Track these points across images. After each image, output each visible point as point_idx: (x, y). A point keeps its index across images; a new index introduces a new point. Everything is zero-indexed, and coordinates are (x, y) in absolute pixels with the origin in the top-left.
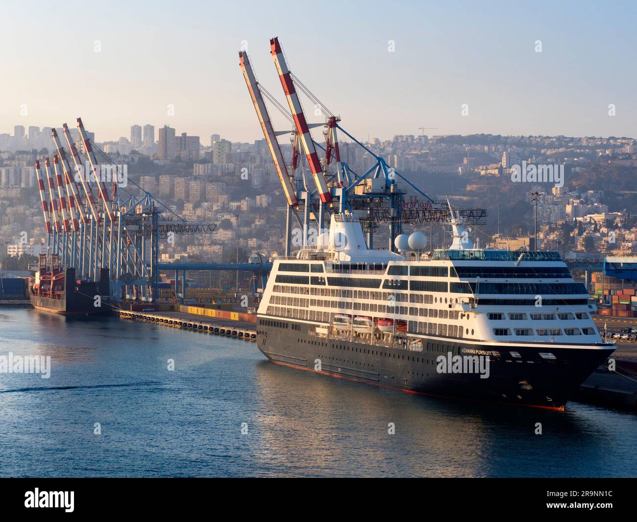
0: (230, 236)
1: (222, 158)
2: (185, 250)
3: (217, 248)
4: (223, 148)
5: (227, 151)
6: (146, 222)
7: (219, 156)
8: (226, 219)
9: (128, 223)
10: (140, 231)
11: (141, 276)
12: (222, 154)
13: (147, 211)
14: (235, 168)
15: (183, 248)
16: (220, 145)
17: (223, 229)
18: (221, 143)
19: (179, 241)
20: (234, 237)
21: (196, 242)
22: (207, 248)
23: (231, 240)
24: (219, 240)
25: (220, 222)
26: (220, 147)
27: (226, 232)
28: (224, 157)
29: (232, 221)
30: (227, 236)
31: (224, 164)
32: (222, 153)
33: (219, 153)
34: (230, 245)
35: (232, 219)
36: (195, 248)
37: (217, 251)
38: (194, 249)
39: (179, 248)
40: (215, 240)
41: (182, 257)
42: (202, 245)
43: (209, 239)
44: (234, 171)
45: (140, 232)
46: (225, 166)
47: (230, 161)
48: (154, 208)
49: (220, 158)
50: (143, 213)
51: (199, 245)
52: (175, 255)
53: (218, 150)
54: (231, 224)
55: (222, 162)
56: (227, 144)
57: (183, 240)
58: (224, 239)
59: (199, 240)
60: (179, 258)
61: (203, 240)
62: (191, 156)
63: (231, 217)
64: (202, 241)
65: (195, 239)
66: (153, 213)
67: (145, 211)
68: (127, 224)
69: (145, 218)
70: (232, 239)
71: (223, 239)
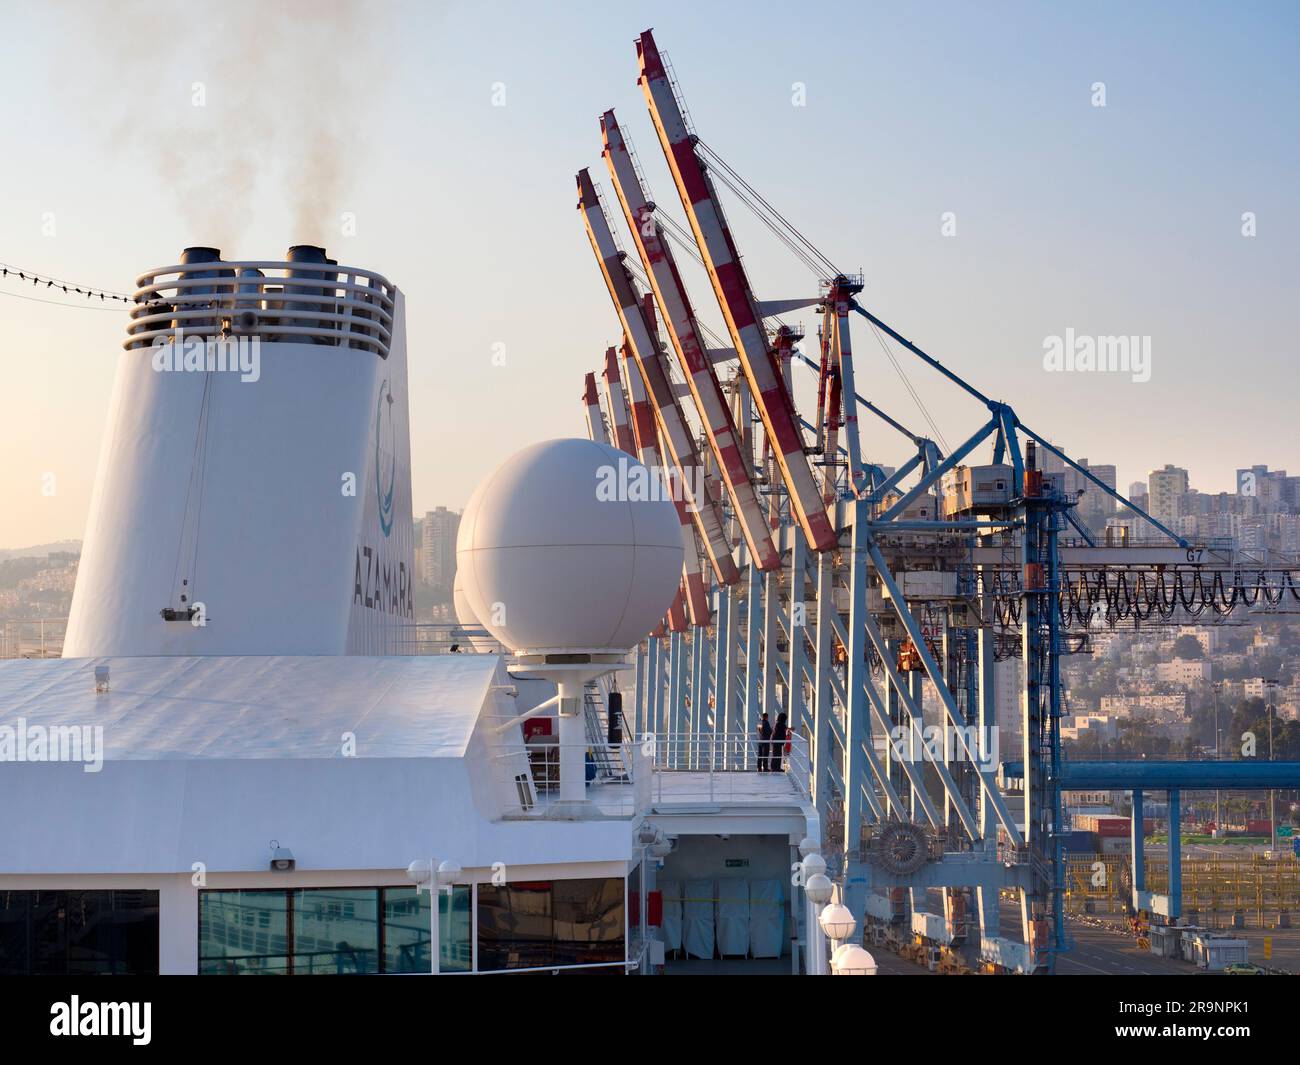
0: (1198, 674)
1: (1169, 506)
2: (1097, 708)
3: (1173, 702)
4: (1169, 483)
5: (1178, 491)
6: (993, 556)
7: (1162, 502)
8: (1187, 636)
9: (899, 559)
10: (962, 604)
11: (975, 832)
12: (1169, 498)
13: (998, 497)
14: (1198, 526)
15: (1092, 703)
16: (1163, 478)
17: (1183, 658)
18: (1165, 473)
19: (1080, 687)
20: (1209, 678)
21: (1120, 688)
22: (1149, 702)
23: (1202, 682)
24: (1175, 683)
25: (1173, 643)
26: (1164, 483)
27: (1189, 665)
28: (1174, 503)
29: (1199, 639)
30: (1192, 673)
31: (1175, 517)
32: (1168, 494)
33: (1162, 494)
34: (1201, 695)
35: (1200, 634)
36: (1119, 701)
37: (1171, 708)
38: (1117, 704)
39: (1082, 702)
40: (1165, 682)
41: (1094, 724)
42: (1135, 695)
43: (1150, 682)
44: (1198, 532)
45: (964, 609)
46: (1177, 522)
47: (1186, 511)
48: (1036, 476)
49: (1164, 507)
50: (978, 509)
51: (1129, 694)
52: (1077, 718)
53: (1158, 489)
54: (1199, 646)
55: (1170, 514)
56: (1178, 476)
57: (1091, 684)
58: (1186, 680)
59: (1128, 684)
60: (1086, 726)
61: (1136, 683)
62: (1099, 507)
63: (1198, 631)
64: (1133, 686)
65: (1118, 681)
66: (1031, 506)
67: (985, 498)
68: (897, 567)
69: (987, 539)
70: (1204, 681)
71: (1182, 680)
